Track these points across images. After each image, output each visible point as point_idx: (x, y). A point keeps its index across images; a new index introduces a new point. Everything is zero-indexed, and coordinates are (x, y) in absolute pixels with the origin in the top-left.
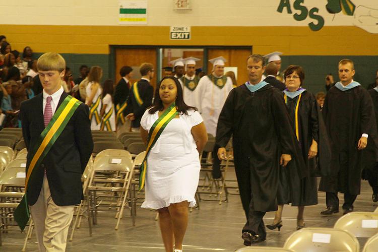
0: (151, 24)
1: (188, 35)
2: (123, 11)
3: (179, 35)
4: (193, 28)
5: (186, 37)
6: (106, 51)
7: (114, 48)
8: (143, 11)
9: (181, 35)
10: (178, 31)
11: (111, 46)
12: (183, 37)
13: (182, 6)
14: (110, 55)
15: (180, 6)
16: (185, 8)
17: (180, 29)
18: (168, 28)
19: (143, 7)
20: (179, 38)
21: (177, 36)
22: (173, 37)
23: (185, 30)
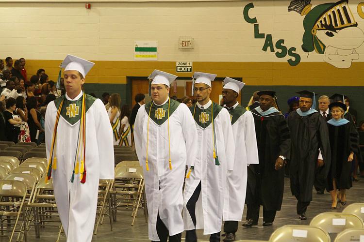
0: (160, 60)
1: (191, 69)
2: (138, 49)
3: (183, 69)
4: (194, 63)
5: (189, 70)
6: (124, 82)
7: (130, 79)
8: (154, 49)
9: (185, 69)
10: (182, 66)
11: (128, 78)
12: (186, 70)
13: (185, 45)
14: (127, 84)
15: (184, 45)
16: (188, 47)
17: (184, 64)
18: (175, 63)
19: (154, 46)
20: (183, 71)
21: (181, 69)
22: (178, 70)
23: (188, 65)
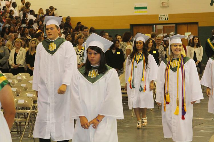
0: (149, 14)
1: (167, 19)
2: (136, 8)
3: (163, 19)
4: (169, 15)
5: (166, 19)
6: (128, 27)
7: (132, 26)
8: (145, 8)
9: (164, 18)
10: (163, 17)
11: (131, 25)
12: (165, 19)
13: (164, 5)
14: (130, 29)
15: (163, 5)
16: (166, 6)
17: (163, 15)
18: (158, 15)
19: (145, 6)
20: (163, 20)
21: (162, 19)
22: (160, 19)
23: (166, 16)
